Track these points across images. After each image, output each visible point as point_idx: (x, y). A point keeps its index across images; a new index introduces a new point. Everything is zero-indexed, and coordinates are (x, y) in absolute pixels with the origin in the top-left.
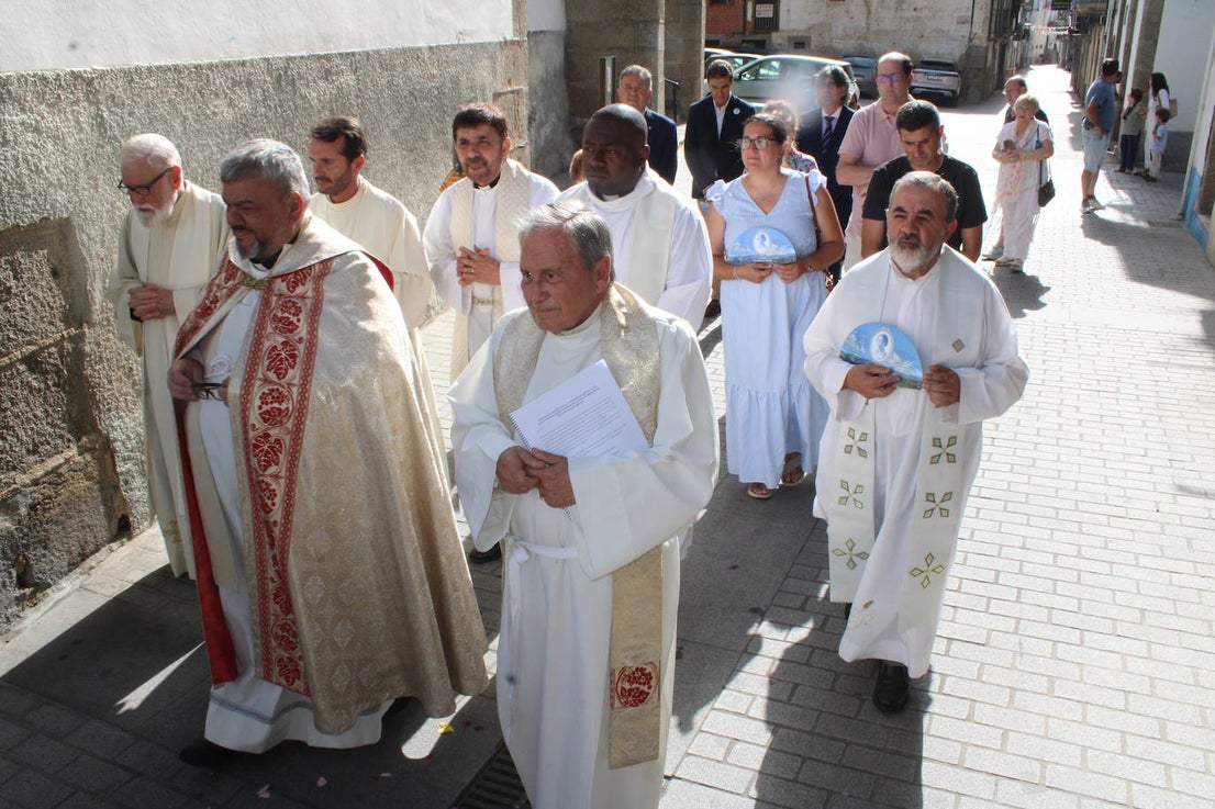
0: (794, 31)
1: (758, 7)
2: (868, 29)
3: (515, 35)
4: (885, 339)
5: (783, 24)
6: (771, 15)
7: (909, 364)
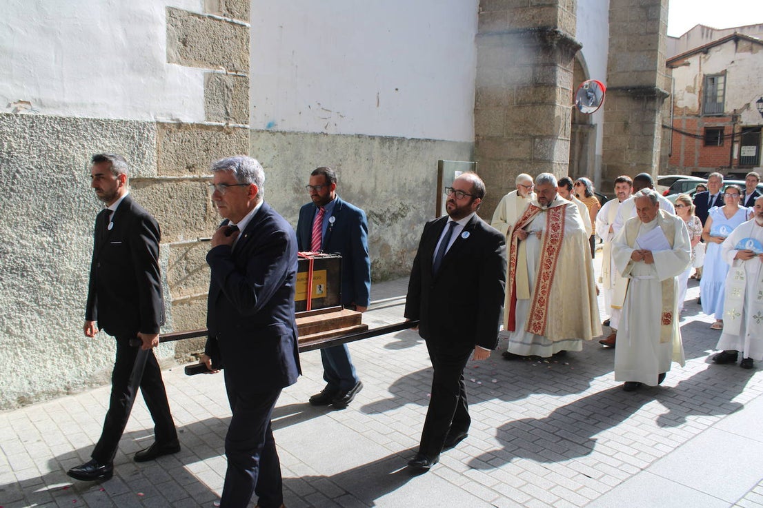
1: (743, 148)
3: (209, 119)
6: (754, 155)
7: (758, 250)
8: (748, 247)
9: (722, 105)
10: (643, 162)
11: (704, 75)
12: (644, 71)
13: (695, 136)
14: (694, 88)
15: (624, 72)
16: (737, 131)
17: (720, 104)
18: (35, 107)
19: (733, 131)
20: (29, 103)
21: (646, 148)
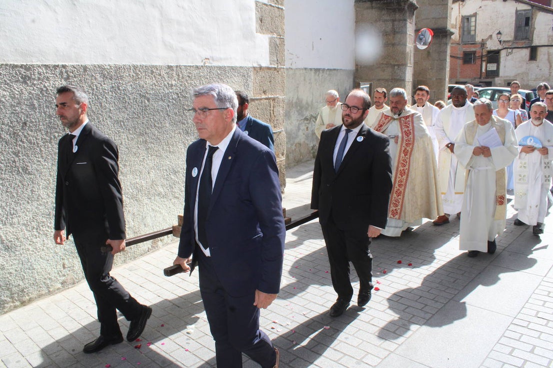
0: (507, 77)
1: (488, 65)
2: (550, 75)
3: (271, 64)
4: (531, 140)
5: (501, 73)
6: (495, 69)
7: (537, 144)
8: (529, 143)
9: (474, 36)
10: (440, 78)
11: (462, 16)
12: (439, 18)
13: (457, 58)
14: (456, 25)
15: (427, 19)
16: (484, 54)
17: (473, 36)
18: (211, 61)
19: (482, 54)
20: (209, 59)
21: (443, 69)
